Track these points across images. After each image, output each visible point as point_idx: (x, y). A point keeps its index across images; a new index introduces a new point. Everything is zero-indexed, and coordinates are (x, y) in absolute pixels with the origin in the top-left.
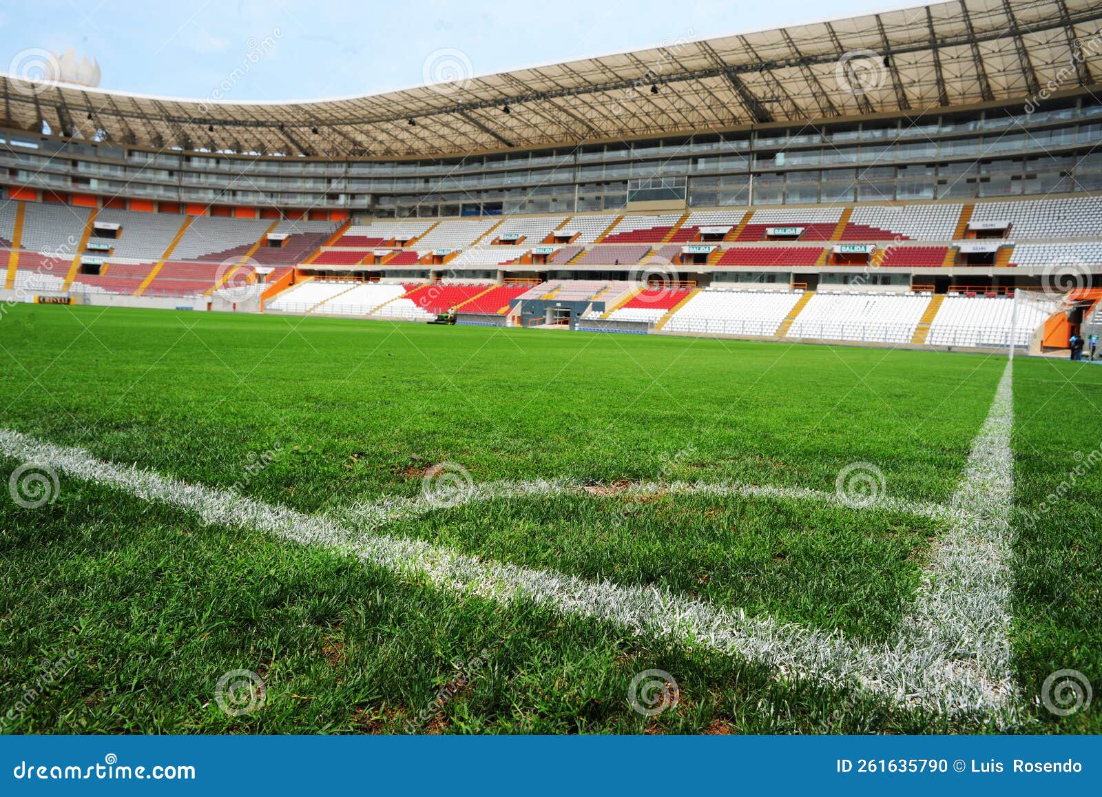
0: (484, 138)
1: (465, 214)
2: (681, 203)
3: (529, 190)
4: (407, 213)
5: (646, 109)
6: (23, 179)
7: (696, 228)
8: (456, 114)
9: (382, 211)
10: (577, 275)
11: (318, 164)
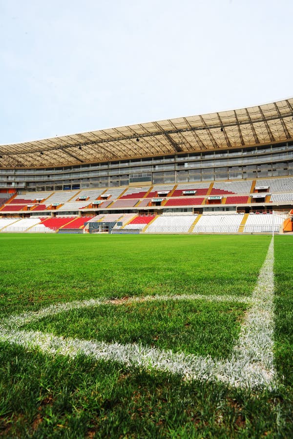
0: (71, 159)
1: (64, 189)
2: (150, 183)
3: (90, 179)
4: (41, 189)
5: (135, 147)
7: (156, 192)
8: (60, 150)
9: (30, 189)
10: (110, 212)
11: (3, 170)
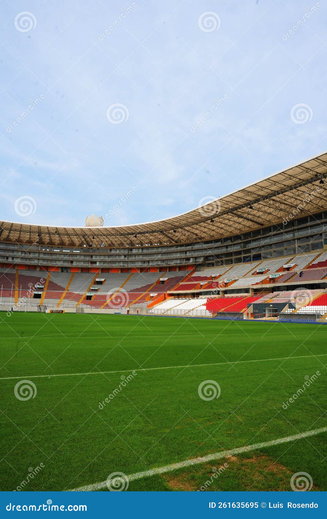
1: (245, 261)
3: (273, 246)
4: (220, 264)
6: (75, 264)
8: (231, 214)
9: (209, 264)
10: (288, 288)
11: (181, 246)
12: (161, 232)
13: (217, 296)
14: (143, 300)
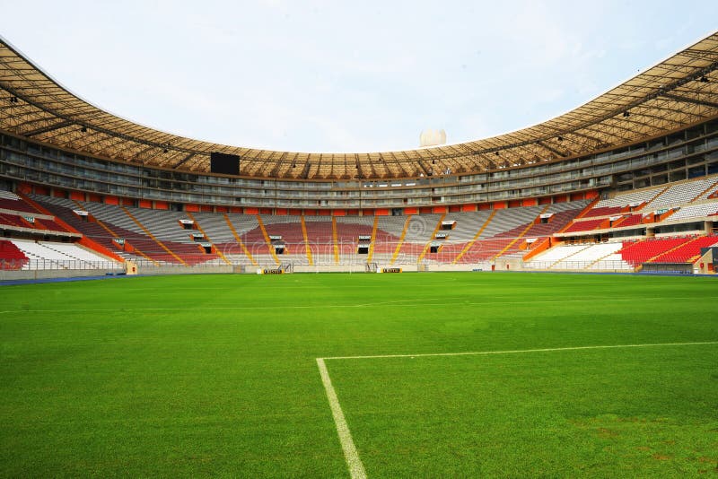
1: (691, 177)
4: (644, 184)
8: (662, 98)
9: (623, 186)
11: (573, 161)
12: (538, 142)
13: (640, 238)
14: (516, 248)
